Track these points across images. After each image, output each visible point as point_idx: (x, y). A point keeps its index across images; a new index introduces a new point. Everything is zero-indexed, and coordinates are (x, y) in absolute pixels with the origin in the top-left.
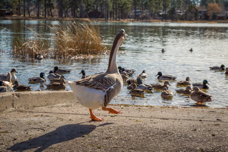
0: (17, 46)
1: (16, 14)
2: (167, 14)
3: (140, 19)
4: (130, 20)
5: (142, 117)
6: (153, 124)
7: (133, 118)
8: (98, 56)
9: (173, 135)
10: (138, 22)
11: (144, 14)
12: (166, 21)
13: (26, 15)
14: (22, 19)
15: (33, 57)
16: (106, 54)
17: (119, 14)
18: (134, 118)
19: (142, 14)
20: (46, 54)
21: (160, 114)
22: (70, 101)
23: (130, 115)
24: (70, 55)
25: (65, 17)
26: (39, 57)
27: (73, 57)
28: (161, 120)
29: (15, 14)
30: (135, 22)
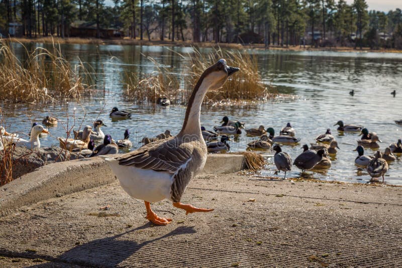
0: (130, 85)
1: (129, 36)
2: (363, 39)
3: (320, 46)
4: (304, 47)
5: (325, 198)
6: (344, 211)
7: (311, 199)
8: (254, 102)
9: (377, 228)
10: (317, 50)
11: (326, 39)
12: (361, 49)
13: (144, 38)
14: (138, 44)
15: (154, 102)
16: (266, 99)
17: (287, 37)
18: (313, 200)
19: (323, 39)
20: (174, 98)
21: (354, 195)
22: (211, 170)
23: (306, 195)
24: (211, 100)
25: (203, 41)
26: (163, 102)
27: (216, 103)
28: (356, 204)
29: (127, 36)
30: (312, 51)
